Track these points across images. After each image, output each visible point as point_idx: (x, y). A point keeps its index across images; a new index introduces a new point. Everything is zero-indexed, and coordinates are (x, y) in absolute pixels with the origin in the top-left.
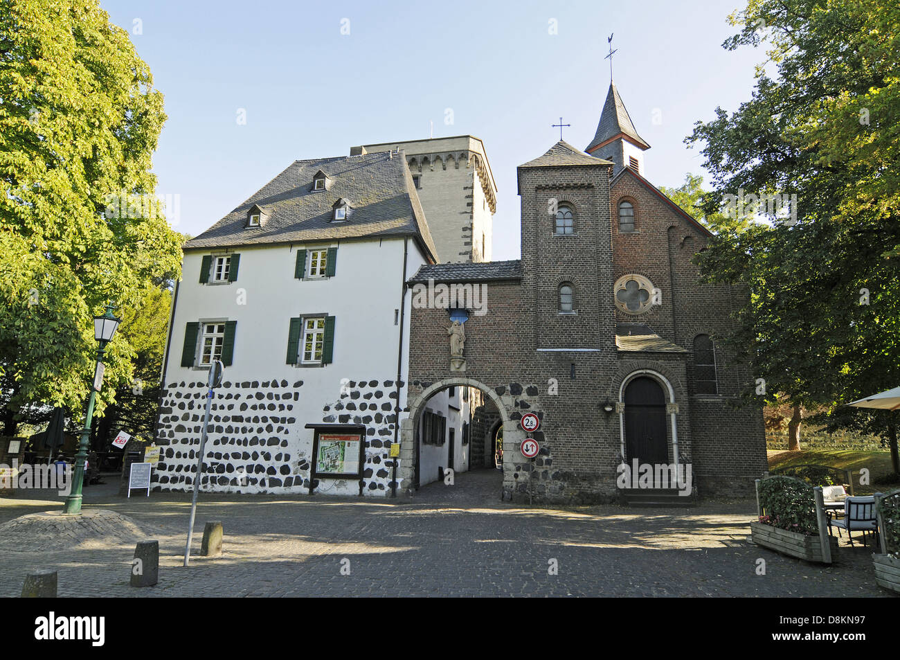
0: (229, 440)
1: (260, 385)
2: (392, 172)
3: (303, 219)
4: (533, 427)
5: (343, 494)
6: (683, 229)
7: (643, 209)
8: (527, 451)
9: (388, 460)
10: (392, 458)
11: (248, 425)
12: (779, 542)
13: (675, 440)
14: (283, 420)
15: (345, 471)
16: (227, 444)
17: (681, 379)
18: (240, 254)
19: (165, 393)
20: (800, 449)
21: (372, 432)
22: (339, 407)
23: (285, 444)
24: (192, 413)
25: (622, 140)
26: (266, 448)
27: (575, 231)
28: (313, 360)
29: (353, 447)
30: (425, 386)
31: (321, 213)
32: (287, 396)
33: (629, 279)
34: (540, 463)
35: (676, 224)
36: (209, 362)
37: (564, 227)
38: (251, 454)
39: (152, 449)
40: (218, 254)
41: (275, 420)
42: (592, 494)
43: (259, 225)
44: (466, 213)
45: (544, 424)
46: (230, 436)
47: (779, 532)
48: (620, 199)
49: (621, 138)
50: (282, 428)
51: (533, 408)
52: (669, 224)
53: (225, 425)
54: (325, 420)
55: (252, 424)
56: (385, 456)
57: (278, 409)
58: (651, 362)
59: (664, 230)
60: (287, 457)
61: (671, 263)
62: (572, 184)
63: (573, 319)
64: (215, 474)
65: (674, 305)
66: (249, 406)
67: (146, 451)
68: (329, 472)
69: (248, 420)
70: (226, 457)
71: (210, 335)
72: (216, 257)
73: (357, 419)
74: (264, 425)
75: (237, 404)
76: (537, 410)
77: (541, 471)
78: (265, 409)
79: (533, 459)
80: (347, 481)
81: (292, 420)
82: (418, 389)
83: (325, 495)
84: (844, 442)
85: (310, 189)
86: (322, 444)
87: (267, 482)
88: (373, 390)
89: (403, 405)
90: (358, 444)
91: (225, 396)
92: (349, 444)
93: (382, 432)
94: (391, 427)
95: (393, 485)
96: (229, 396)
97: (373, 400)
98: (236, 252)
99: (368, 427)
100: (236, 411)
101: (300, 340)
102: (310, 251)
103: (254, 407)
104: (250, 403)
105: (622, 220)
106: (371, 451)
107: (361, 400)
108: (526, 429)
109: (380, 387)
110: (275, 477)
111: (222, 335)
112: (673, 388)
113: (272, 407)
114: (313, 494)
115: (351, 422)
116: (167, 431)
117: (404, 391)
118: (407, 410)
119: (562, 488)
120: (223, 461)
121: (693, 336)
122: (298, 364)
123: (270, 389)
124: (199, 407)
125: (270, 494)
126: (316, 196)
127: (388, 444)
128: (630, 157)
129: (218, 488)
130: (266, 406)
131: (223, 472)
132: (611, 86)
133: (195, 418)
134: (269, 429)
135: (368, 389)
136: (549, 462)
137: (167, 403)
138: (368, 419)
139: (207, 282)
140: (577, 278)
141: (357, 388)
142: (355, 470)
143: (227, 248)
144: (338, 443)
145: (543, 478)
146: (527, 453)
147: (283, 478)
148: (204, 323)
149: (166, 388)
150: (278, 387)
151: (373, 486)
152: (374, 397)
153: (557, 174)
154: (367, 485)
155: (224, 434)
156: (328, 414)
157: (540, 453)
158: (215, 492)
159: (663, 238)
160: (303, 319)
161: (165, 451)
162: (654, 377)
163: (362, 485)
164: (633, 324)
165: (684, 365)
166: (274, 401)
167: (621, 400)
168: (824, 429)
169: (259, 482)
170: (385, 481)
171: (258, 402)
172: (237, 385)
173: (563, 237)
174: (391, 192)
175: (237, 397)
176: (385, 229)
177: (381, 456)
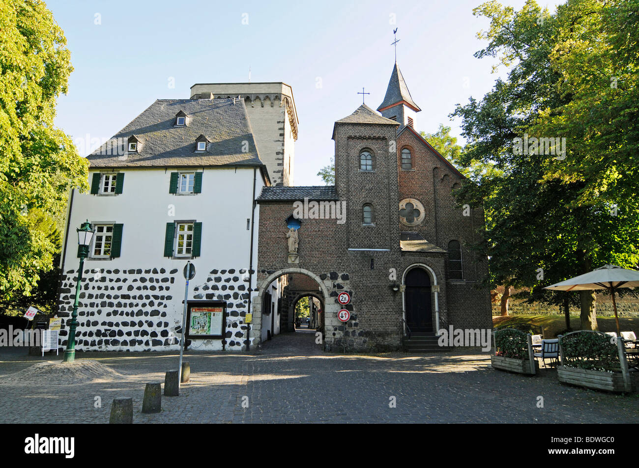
0: (119, 313)
1: (143, 271)
2: (237, 115)
3: (172, 148)
4: (346, 302)
5: (210, 349)
6: (443, 169)
7: (417, 155)
8: (342, 317)
9: (243, 325)
10: (246, 323)
11: (135, 302)
12: (507, 365)
13: (437, 309)
14: (163, 298)
15: (212, 333)
16: (118, 316)
17: (441, 270)
18: (124, 174)
19: (64, 278)
20: (508, 315)
21: (231, 305)
22: (206, 288)
23: (164, 315)
24: (87, 292)
25: (403, 105)
26: (149, 318)
27: (373, 168)
28: (184, 254)
29: (217, 316)
30: (270, 273)
31: (186, 144)
32: (165, 280)
33: (408, 202)
34: (350, 325)
35: (439, 166)
36: (100, 254)
37: (366, 165)
38: (137, 322)
39: (55, 320)
40: (106, 172)
41: (156, 297)
42: (384, 345)
43: (137, 151)
44: (279, 141)
45: (353, 299)
46: (120, 310)
47: (507, 359)
48: (402, 147)
49: (403, 104)
50: (162, 304)
51: (345, 289)
52: (434, 166)
53: (115, 302)
54: (195, 297)
55: (137, 301)
56: (241, 323)
57: (158, 289)
58: (422, 259)
59: (431, 169)
60: (166, 325)
61: (435, 192)
62: (372, 137)
63: (372, 229)
64: (108, 338)
65: (436, 220)
66: (135, 288)
67: (51, 322)
68: (199, 334)
69: (134, 298)
70: (117, 325)
71: (100, 234)
72: (104, 174)
73: (219, 296)
74: (147, 302)
75: (125, 286)
76: (348, 290)
77: (351, 330)
78: (147, 289)
79: (346, 323)
80: (213, 340)
81: (169, 298)
82: (264, 275)
83: (196, 351)
84: (535, 310)
85: (173, 124)
86: (193, 314)
87: (151, 343)
88: (232, 276)
89: (254, 287)
90: (221, 314)
91: (115, 280)
92: (214, 314)
93: (238, 306)
94: (245, 302)
95: (247, 342)
96: (118, 280)
97: (232, 283)
98: (121, 172)
99: (228, 302)
100: (124, 291)
101: (175, 239)
102: (181, 173)
103: (139, 288)
104: (136, 285)
105: (403, 161)
106: (231, 319)
107: (223, 283)
108: (341, 302)
109: (237, 274)
110: (157, 338)
111: (110, 234)
112: (436, 276)
113: (153, 288)
114: (187, 351)
115: (215, 299)
116: (67, 306)
117: (255, 276)
118: (256, 290)
119: (365, 342)
120: (114, 328)
121: (448, 241)
122: (173, 257)
123: (151, 275)
124: (94, 288)
125: (153, 351)
126: (179, 130)
127: (243, 314)
128: (409, 117)
129: (111, 348)
130: (149, 287)
131: (115, 336)
132: (395, 65)
133: (91, 296)
134: (151, 304)
135: (227, 275)
136: (356, 325)
137: (66, 285)
138: (228, 297)
139: (97, 193)
140: (375, 201)
141: (219, 275)
142: (219, 333)
143: (113, 168)
144: (206, 313)
145: (352, 335)
146: (342, 319)
147: (163, 339)
148: (95, 225)
149: (65, 274)
150: (158, 273)
151: (232, 344)
152: (232, 281)
153: (362, 129)
154: (228, 343)
155: (115, 308)
156: (197, 293)
157: (350, 319)
158: (109, 351)
159: (430, 175)
160: (176, 224)
161: (65, 321)
162: (424, 268)
163: (224, 343)
164: (410, 232)
165: (443, 261)
166: (155, 284)
167: (403, 283)
168: (526, 302)
169: (144, 343)
170: (241, 340)
171: (142, 285)
172: (125, 272)
173: (366, 173)
174: (238, 131)
175: (125, 280)
176: (239, 160)
177: (238, 323)
